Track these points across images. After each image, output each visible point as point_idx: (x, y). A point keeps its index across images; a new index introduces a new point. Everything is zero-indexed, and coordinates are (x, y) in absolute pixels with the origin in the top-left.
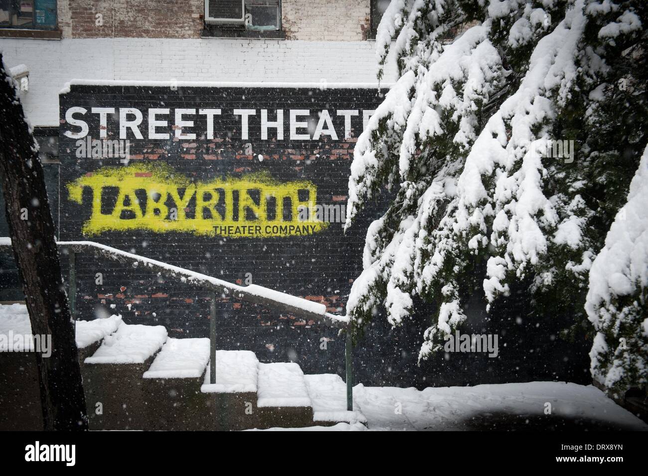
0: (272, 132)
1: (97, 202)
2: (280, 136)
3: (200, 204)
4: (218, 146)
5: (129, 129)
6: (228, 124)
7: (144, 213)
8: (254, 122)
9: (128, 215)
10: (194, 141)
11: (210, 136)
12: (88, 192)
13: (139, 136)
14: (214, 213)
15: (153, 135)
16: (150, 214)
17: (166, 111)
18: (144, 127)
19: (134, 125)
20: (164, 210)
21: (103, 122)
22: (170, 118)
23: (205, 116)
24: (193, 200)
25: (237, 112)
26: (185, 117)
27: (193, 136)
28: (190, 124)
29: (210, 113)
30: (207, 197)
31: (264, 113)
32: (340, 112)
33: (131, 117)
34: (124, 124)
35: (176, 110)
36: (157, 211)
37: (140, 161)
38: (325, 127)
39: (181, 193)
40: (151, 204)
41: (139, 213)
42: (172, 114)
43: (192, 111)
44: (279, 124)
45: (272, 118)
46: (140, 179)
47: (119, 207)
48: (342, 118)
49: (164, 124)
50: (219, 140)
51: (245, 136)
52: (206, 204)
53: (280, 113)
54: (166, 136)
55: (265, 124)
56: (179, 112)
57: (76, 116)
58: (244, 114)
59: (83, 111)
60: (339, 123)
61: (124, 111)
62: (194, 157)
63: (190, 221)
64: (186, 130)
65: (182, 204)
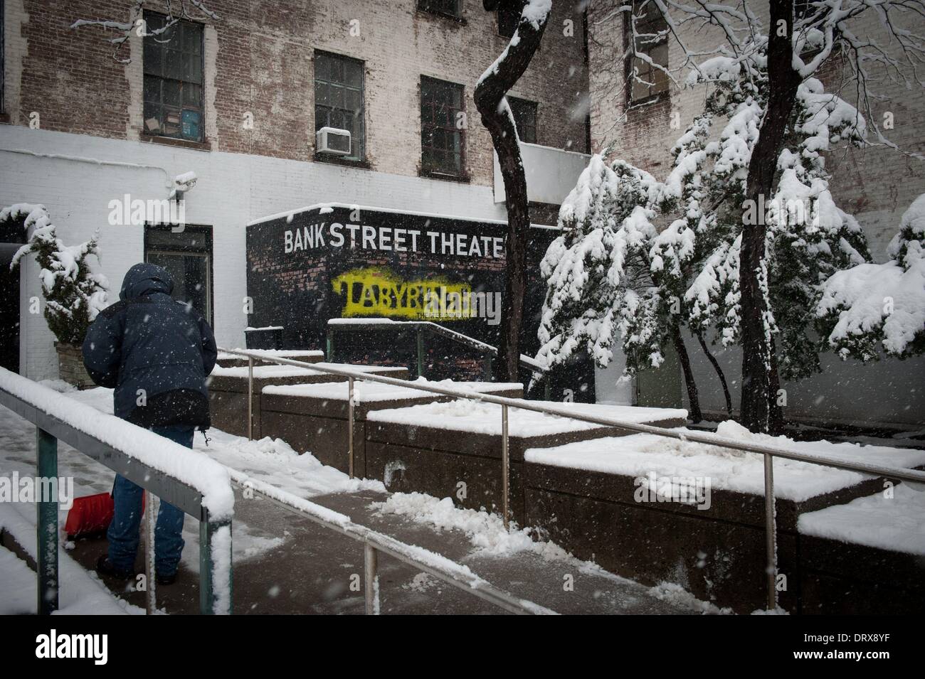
0: (448, 248)
1: (350, 295)
2: (452, 253)
3: (410, 297)
4: (419, 256)
5: (368, 241)
6: (425, 242)
7: (378, 303)
8: (438, 240)
9: (368, 304)
10: (405, 252)
11: (414, 250)
12: (344, 285)
13: (374, 247)
14: (418, 303)
15: (382, 247)
16: (381, 303)
17: (389, 230)
18: (377, 241)
19: (371, 238)
20: (389, 301)
21: (353, 236)
22: (391, 235)
23: (411, 235)
24: (406, 293)
25: (429, 233)
26: (401, 235)
27: (404, 249)
28: (403, 240)
29: (415, 233)
30: (413, 292)
31: (443, 235)
32: (482, 238)
33: (369, 233)
34: (365, 237)
35: (396, 230)
36: (385, 302)
37: (376, 265)
38: (475, 247)
39: (399, 288)
40: (382, 296)
41: (375, 302)
42: (393, 231)
43: (404, 231)
44: (451, 244)
45: (448, 239)
46: (374, 278)
47: (363, 298)
48: (483, 242)
49: (388, 239)
50: (419, 252)
51: (433, 251)
52: (413, 297)
53: (452, 235)
54: (389, 248)
55: (444, 243)
56: (397, 231)
57: (337, 230)
58: (433, 235)
59: (341, 226)
60: (481, 243)
61: (365, 228)
62: (405, 264)
63: (404, 308)
64: (401, 244)
65: (399, 297)
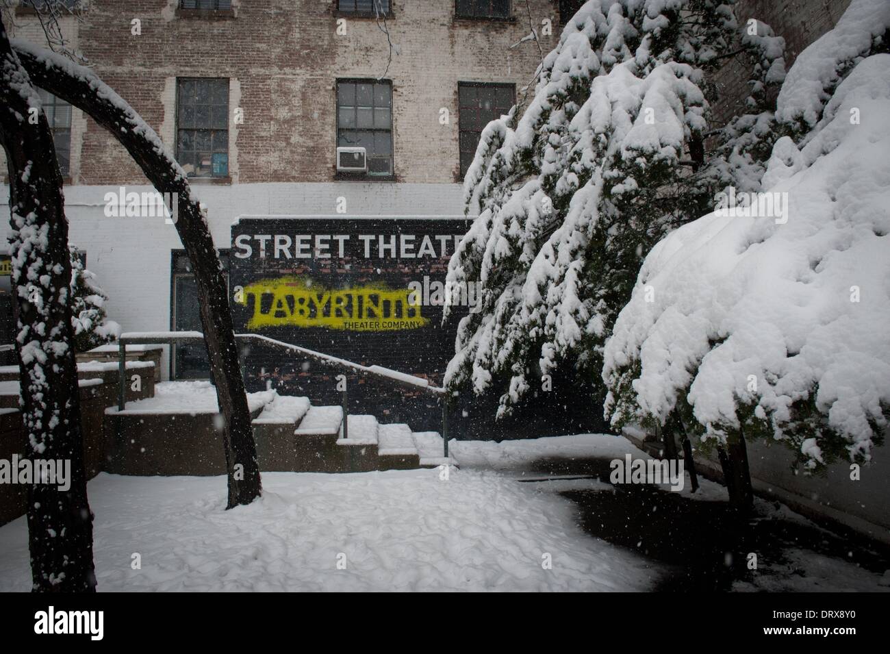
0: (387, 252)
1: (258, 306)
2: (393, 255)
3: (334, 305)
4: (347, 262)
5: (281, 250)
6: (354, 247)
7: (292, 312)
8: (374, 243)
9: (280, 314)
10: (329, 259)
11: (341, 254)
12: (251, 298)
13: (289, 256)
14: (345, 312)
15: (299, 255)
16: (297, 313)
17: (309, 237)
18: (292, 249)
19: (285, 248)
20: (307, 311)
21: (263, 246)
22: (312, 242)
23: (337, 241)
24: (329, 302)
25: (361, 237)
26: (323, 242)
27: (328, 256)
28: (327, 246)
29: (341, 239)
30: (339, 300)
31: (381, 238)
32: (437, 237)
33: (283, 242)
34: (278, 246)
35: (316, 236)
36: (302, 312)
37: (290, 274)
38: (427, 248)
39: (320, 297)
40: (298, 306)
41: (288, 312)
42: (313, 238)
43: (328, 237)
44: (392, 246)
45: (387, 241)
46: (289, 288)
47: (274, 308)
48: (439, 242)
49: (307, 246)
50: (347, 258)
51: (367, 255)
52: (338, 305)
53: (393, 238)
54: (308, 256)
55: (382, 246)
56: (318, 238)
57: (243, 242)
58: (367, 238)
59: (248, 238)
60: (437, 245)
61: (278, 238)
62: (329, 271)
63: (326, 318)
64: (323, 251)
65: (320, 307)
